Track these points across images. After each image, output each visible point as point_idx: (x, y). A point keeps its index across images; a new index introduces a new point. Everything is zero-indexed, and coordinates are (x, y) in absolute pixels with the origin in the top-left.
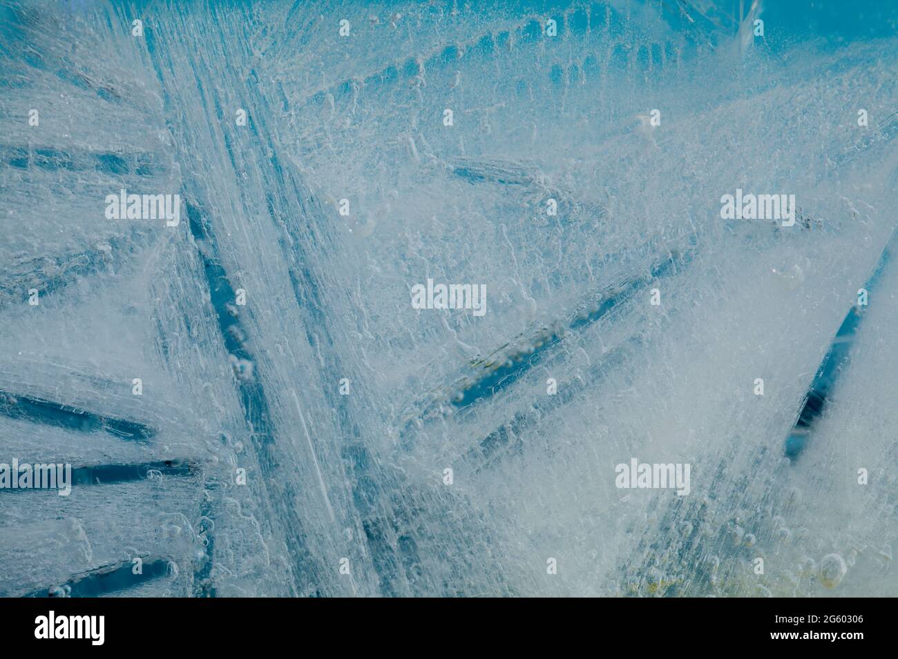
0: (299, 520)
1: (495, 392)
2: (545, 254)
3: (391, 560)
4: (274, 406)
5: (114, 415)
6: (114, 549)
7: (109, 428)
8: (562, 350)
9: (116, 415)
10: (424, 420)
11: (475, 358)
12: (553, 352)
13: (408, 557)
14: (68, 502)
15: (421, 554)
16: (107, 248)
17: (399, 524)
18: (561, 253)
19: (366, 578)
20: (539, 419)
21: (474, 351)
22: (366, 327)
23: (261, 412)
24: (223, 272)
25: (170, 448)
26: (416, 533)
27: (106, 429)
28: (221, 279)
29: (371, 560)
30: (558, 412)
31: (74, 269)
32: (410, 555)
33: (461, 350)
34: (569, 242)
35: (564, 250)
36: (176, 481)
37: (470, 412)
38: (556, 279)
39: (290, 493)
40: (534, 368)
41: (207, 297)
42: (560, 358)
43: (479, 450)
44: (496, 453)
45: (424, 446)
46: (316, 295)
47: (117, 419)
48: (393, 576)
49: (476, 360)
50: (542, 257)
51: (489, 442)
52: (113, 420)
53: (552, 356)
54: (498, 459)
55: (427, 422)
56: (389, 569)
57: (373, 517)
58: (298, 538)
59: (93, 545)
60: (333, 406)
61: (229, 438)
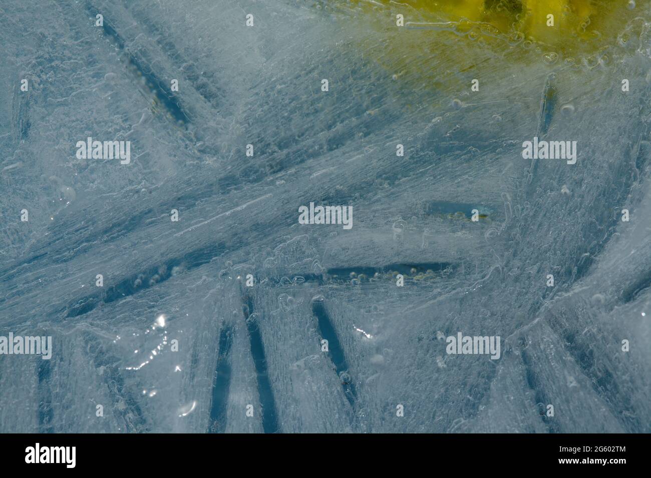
0: (275, 218)
1: (172, 95)
2: (74, 71)
3: (294, 153)
4: (198, 243)
5: (216, 350)
6: (308, 340)
7: (225, 353)
8: (139, 53)
9: (216, 349)
10: (197, 141)
11: (150, 111)
12: (141, 59)
13: (292, 142)
14: (279, 376)
15: (289, 133)
16: (102, 369)
17: (270, 151)
18: (72, 61)
19: (309, 168)
20: (187, 63)
21: (145, 112)
22: (137, 187)
23: (204, 254)
24: (111, 289)
25: (235, 310)
26: (275, 138)
27: (226, 355)
28: (116, 290)
29: (297, 167)
30: (181, 51)
31: (120, 390)
32: (290, 141)
33: (145, 121)
34: (64, 56)
35: (70, 59)
36: (257, 304)
37: (188, 112)
38: (91, 63)
39: (256, 226)
40: (153, 71)
41: (129, 298)
42: (144, 53)
43: (214, 102)
44: (214, 89)
45: (215, 140)
46: (119, 225)
47: (219, 348)
48: (306, 151)
49: (152, 110)
50: (76, 73)
51: (208, 96)
52: (220, 351)
53: (144, 59)
54: (219, 89)
55: (198, 140)
56: (302, 154)
57: (267, 168)
58: (287, 218)
59: (307, 355)
60: (195, 204)
61: (223, 271)
